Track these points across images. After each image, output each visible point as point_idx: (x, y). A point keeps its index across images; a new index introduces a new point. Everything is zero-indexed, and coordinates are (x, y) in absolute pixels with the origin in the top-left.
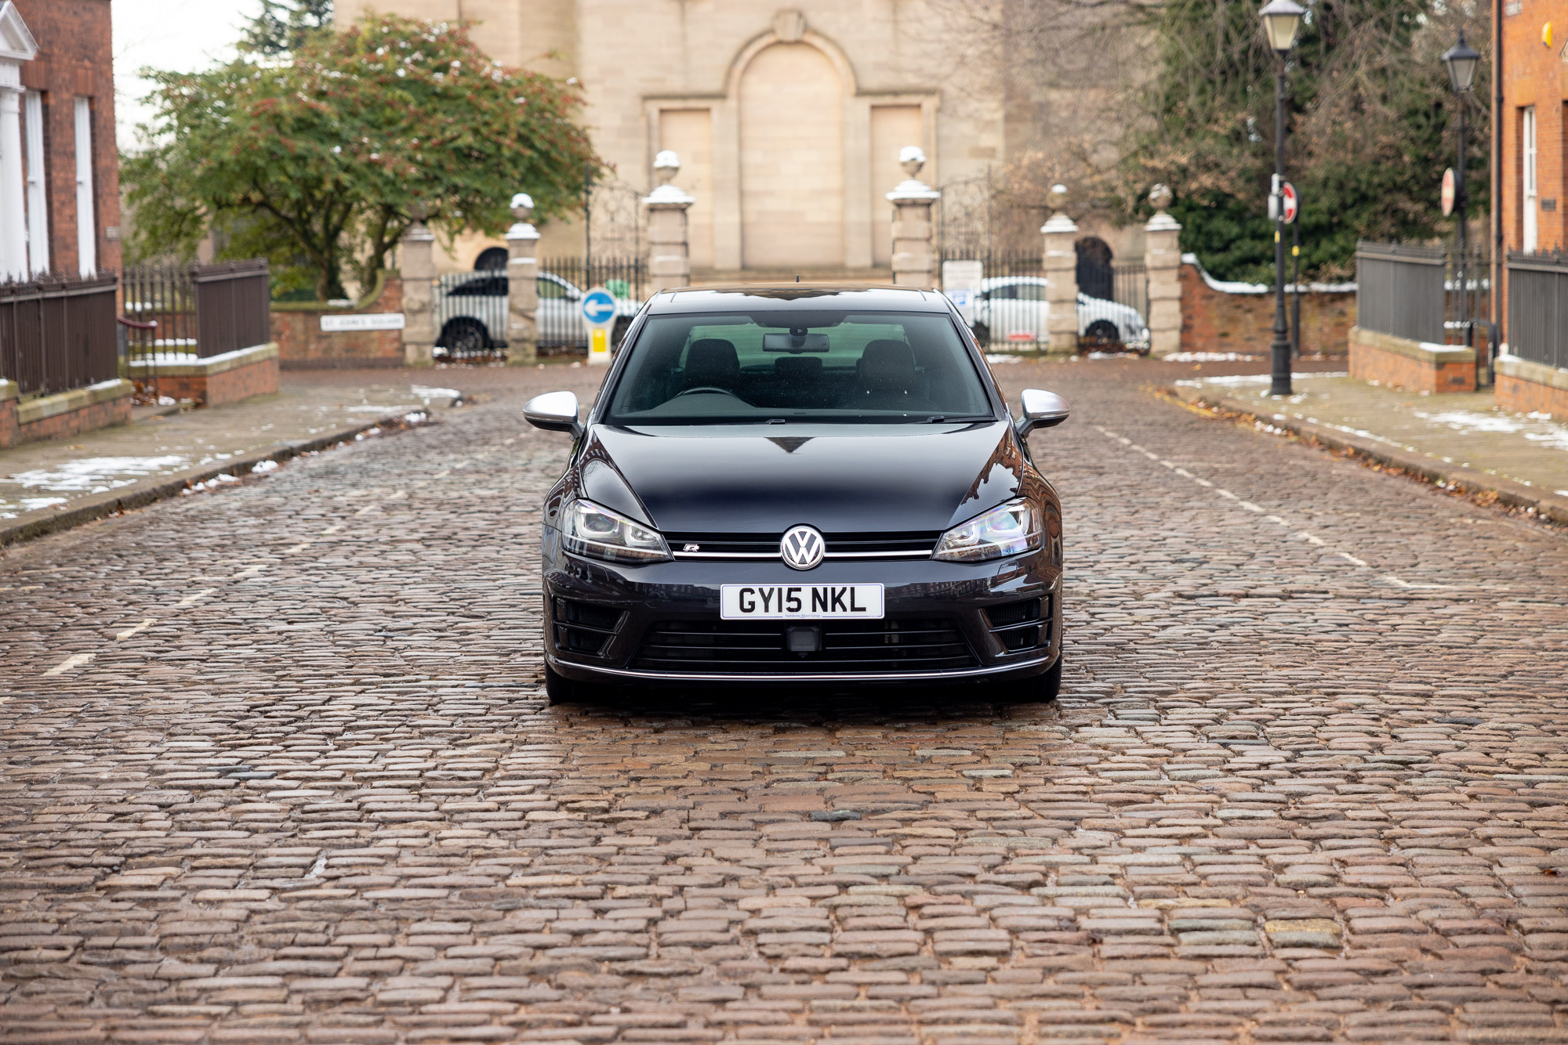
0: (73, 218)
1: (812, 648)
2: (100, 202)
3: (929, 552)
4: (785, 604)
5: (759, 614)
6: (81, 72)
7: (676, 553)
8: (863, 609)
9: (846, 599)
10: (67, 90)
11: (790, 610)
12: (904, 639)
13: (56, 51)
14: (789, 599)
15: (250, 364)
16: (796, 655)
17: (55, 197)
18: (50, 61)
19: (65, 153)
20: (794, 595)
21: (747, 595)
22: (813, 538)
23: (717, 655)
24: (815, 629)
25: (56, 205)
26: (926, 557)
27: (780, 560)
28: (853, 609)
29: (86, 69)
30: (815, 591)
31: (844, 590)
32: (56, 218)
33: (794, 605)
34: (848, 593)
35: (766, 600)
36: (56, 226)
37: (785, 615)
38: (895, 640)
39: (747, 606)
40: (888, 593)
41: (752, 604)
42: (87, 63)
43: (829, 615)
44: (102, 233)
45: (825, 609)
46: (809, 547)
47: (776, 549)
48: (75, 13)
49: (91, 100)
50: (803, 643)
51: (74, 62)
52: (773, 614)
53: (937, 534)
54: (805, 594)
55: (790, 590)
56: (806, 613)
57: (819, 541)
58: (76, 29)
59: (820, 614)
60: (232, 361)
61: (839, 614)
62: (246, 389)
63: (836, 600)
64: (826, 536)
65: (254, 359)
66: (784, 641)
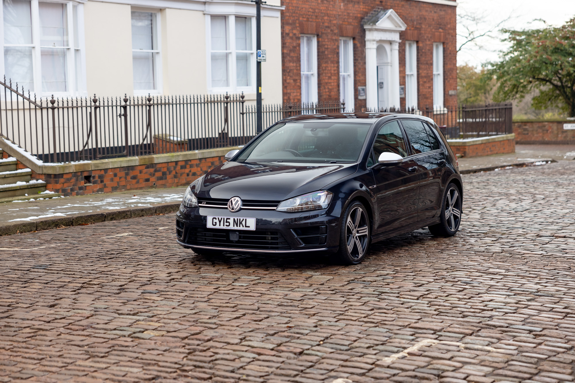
0: (431, 87)
1: (236, 239)
2: (446, 81)
3: (275, 208)
4: (225, 224)
5: (217, 227)
6: (436, 33)
7: (200, 205)
8: (249, 227)
9: (244, 223)
10: (429, 40)
11: (227, 225)
12: (272, 239)
13: (423, 26)
14: (227, 222)
15: (495, 142)
16: (232, 242)
17: (420, 80)
18: (420, 30)
19: (427, 64)
20: (228, 220)
21: (214, 220)
22: (238, 201)
23: (214, 240)
24: (237, 233)
25: (421, 83)
26: (274, 210)
27: (227, 208)
28: (246, 226)
29: (440, 32)
30: (234, 219)
31: (243, 220)
32: (421, 87)
33: (228, 224)
34: (244, 221)
35: (220, 222)
36: (421, 91)
37: (225, 228)
38: (270, 239)
39: (214, 224)
40: (258, 222)
41: (216, 223)
42: (441, 30)
43: (238, 228)
44: (446, 93)
45: (237, 226)
46: (235, 204)
47: (226, 204)
48: (435, 12)
49: (444, 43)
50: (234, 238)
51: (434, 30)
52: (222, 227)
53: (279, 202)
54: (231, 221)
55: (227, 219)
56: (231, 227)
57: (240, 202)
58: (435, 18)
59: (236, 228)
60: (482, 140)
61: (241, 228)
62: (491, 151)
63: (241, 223)
64: (243, 201)
65: (497, 140)
66: (228, 237)
